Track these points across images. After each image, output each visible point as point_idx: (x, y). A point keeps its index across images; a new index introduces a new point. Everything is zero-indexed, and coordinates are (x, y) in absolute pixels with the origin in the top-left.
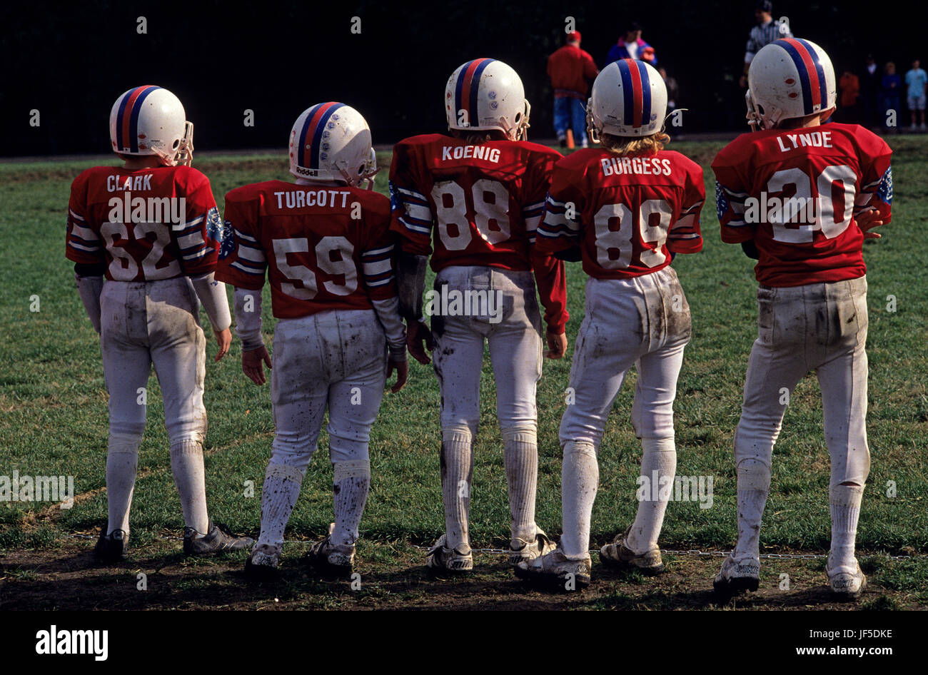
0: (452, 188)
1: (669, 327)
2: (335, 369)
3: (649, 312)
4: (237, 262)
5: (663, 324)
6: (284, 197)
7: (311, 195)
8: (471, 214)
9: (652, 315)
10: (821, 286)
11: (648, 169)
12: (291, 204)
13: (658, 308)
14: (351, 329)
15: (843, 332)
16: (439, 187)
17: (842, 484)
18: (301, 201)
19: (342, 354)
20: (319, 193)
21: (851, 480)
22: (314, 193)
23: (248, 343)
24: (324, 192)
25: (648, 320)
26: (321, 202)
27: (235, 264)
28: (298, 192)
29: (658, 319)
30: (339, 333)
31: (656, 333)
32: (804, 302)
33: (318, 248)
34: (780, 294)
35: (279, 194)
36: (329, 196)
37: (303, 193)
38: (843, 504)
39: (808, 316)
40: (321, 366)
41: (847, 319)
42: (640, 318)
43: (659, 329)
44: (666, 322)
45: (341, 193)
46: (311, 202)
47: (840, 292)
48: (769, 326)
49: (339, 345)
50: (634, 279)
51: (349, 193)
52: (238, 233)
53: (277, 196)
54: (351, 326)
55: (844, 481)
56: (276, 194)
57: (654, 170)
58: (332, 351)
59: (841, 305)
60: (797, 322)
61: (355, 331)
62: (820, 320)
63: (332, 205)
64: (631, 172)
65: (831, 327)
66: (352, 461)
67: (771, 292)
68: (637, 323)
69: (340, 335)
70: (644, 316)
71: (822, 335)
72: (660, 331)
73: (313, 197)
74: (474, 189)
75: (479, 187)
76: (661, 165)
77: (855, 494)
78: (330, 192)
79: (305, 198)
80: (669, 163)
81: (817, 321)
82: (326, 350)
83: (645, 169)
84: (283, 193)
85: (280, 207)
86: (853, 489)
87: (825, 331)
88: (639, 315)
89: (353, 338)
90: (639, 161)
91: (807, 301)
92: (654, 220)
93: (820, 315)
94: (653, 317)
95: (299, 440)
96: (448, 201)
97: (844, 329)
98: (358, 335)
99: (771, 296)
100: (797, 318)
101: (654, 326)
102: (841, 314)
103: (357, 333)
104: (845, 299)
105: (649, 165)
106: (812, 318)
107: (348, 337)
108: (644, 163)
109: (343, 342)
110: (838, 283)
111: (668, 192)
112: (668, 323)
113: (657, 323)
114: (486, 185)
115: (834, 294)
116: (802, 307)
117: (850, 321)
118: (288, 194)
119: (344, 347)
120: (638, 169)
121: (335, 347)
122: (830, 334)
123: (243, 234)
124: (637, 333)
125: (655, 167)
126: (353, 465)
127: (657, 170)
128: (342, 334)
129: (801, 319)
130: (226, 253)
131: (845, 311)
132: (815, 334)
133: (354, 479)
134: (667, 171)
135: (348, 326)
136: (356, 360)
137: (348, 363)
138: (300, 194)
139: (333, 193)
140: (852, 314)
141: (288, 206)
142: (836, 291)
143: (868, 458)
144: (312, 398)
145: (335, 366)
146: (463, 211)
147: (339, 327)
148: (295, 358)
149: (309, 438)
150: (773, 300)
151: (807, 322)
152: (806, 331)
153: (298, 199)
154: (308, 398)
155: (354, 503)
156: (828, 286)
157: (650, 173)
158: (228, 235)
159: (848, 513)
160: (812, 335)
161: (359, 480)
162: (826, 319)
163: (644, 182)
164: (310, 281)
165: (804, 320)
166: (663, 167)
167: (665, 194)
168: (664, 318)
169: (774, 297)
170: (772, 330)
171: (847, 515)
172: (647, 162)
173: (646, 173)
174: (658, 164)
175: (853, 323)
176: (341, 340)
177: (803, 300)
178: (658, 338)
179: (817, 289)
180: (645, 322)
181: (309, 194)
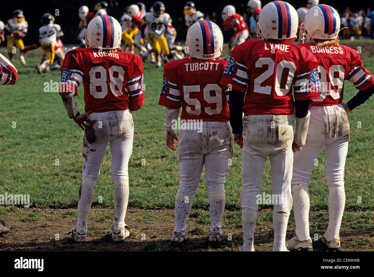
0: (100, 69)
1: (339, 132)
2: (205, 147)
3: (330, 123)
4: (169, 96)
5: (336, 130)
6: (189, 66)
7: (202, 64)
8: (108, 81)
9: (331, 125)
10: (271, 115)
11: (332, 51)
12: (192, 69)
13: (334, 122)
14: (213, 129)
15: (280, 139)
16: (94, 69)
17: (278, 213)
18: (197, 68)
19: (208, 140)
20: (205, 64)
21: (282, 210)
22: (203, 64)
23: (170, 133)
24: (208, 63)
25: (329, 127)
26: (206, 68)
27: (168, 97)
28: (195, 64)
29: (334, 127)
30: (207, 130)
31: (333, 134)
32: (263, 123)
33: (204, 90)
34: (252, 118)
35: (187, 65)
36: (210, 65)
37: (198, 64)
38: (278, 222)
39: (264, 129)
40: (198, 145)
41: (282, 133)
42: (326, 126)
43: (334, 132)
44: (337, 129)
45: (216, 63)
46: (201, 68)
47: (280, 120)
48: (246, 134)
49: (206, 136)
50: (324, 107)
51: (219, 63)
52: (169, 82)
53: (186, 65)
54: (213, 128)
55: (280, 211)
56: (185, 64)
57: (335, 52)
58: (203, 138)
59: (280, 126)
60: (259, 132)
61: (215, 130)
62: (269, 132)
63: (211, 69)
64: (324, 52)
65: (274, 135)
66: (214, 192)
67: (248, 117)
68: (324, 128)
69: (207, 131)
70: (327, 125)
71: (270, 139)
72: (334, 133)
73: (202, 66)
74: (110, 70)
75: (112, 69)
76: (338, 49)
77: (284, 217)
78: (210, 63)
79: (199, 66)
80: (341, 49)
81: (268, 132)
82: (201, 137)
83: (331, 52)
84: (189, 64)
85: (187, 70)
86: (283, 215)
87: (271, 138)
88: (325, 125)
89: (214, 133)
90: (328, 48)
91: (264, 122)
92: (336, 75)
93: (269, 129)
94: (332, 126)
95: (188, 179)
96: (98, 75)
97: (280, 137)
98: (216, 132)
99: (248, 119)
100: (259, 130)
101: (332, 131)
102: (280, 130)
103: (216, 131)
104: (282, 124)
105: (333, 50)
106: (266, 130)
107: (211, 133)
108: (330, 49)
109: (209, 135)
110: (279, 116)
111: (343, 61)
112: (339, 130)
113: (333, 129)
114: (114, 68)
115: (277, 120)
116: (261, 125)
117: (283, 134)
118: (191, 64)
119: (209, 137)
120: (328, 51)
121: (205, 136)
122: (274, 139)
123: (171, 82)
124: (323, 133)
125: (335, 50)
126: (215, 194)
127: (336, 52)
128: (208, 130)
129: (261, 131)
130: (164, 92)
131: (281, 129)
132: (266, 138)
133: (215, 200)
134: (341, 52)
135: (212, 128)
136: (214, 144)
137: (210, 145)
138: (196, 64)
139: (212, 63)
140: (284, 131)
141: (191, 70)
142: (278, 119)
143: (291, 200)
144: (194, 159)
145: (204, 146)
146: (105, 80)
147: (207, 127)
148: (186, 140)
149: (193, 179)
150: (249, 121)
151: (263, 132)
152: (263, 137)
153: (196, 67)
154: (192, 159)
155: (216, 212)
156: (274, 117)
157: (333, 53)
158: (165, 84)
159: (281, 226)
160: (265, 139)
161: (218, 201)
162: (272, 132)
163: (331, 57)
164: (198, 107)
165: (262, 131)
166: (339, 50)
167: (341, 62)
168: (337, 127)
169: (249, 120)
170: (247, 136)
171: (281, 227)
172: (331, 48)
173: (331, 53)
174: (337, 49)
175: (285, 135)
176: (207, 133)
177: (262, 122)
178: (333, 136)
179: (269, 117)
180: (327, 128)
181: (200, 65)
